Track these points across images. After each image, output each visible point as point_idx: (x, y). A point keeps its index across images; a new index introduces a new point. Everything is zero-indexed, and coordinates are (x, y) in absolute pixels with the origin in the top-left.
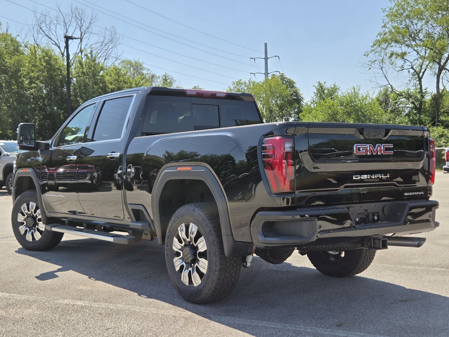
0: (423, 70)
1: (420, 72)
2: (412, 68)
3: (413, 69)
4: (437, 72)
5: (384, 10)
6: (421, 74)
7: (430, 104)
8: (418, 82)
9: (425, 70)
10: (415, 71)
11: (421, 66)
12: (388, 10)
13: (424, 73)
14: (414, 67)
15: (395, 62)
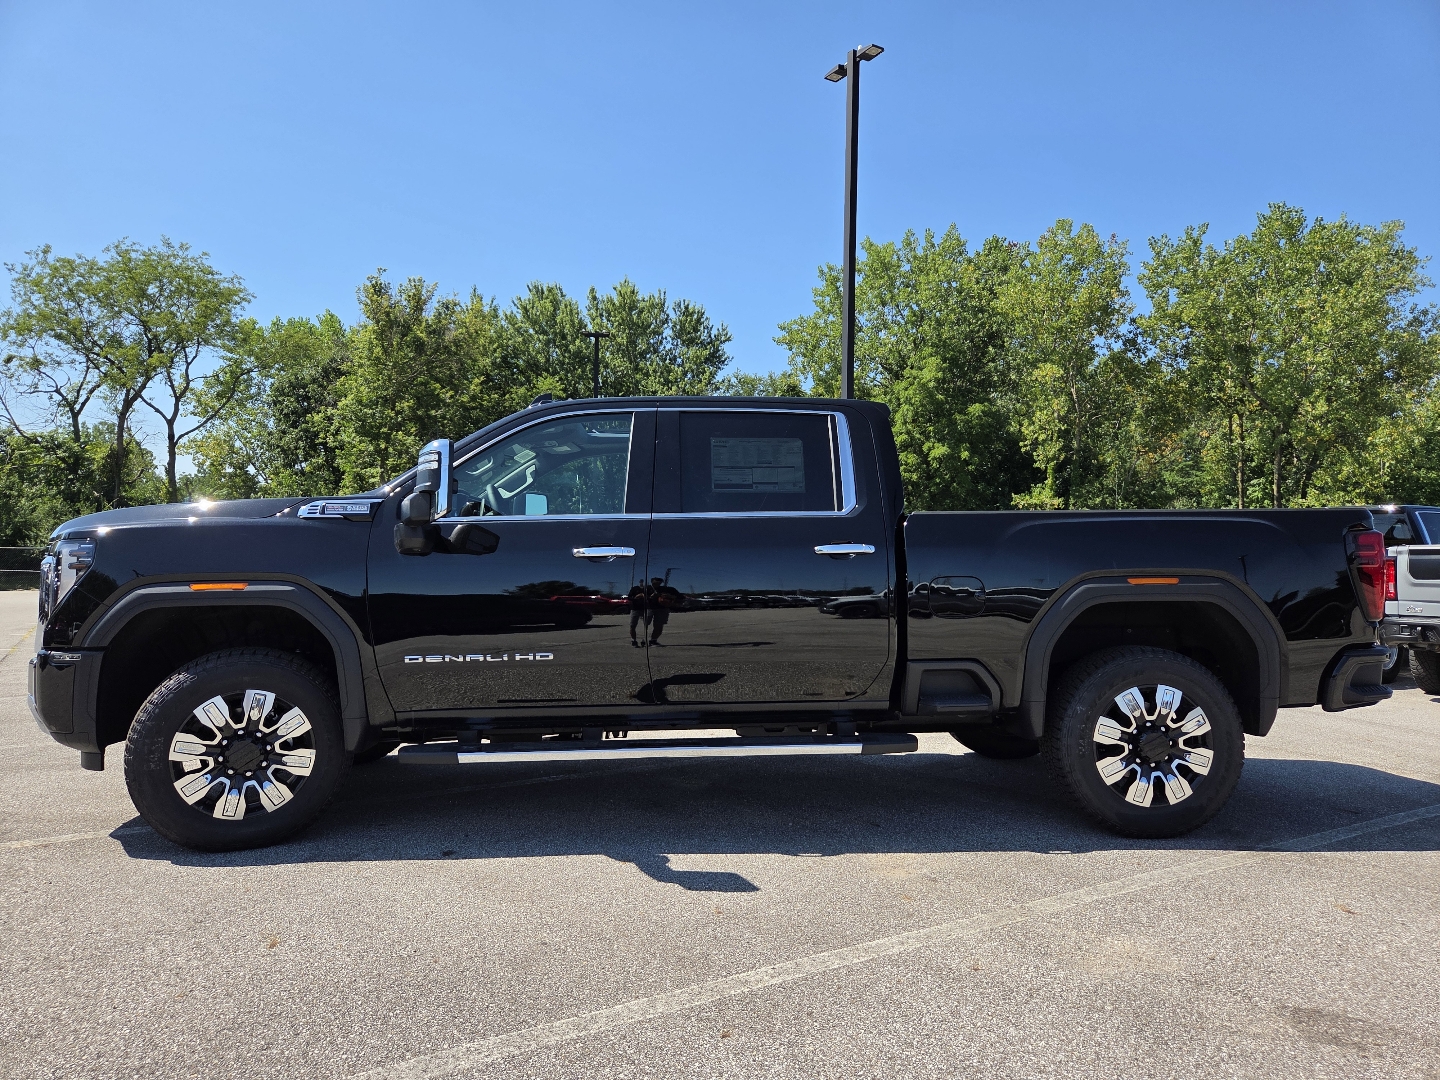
0: (81, 400)
1: (75, 402)
2: (58, 391)
3: (61, 394)
4: (120, 407)
5: (10, 267)
6: (77, 407)
7: (103, 465)
8: (71, 421)
9: (87, 399)
10: (65, 399)
11: (78, 392)
12: (19, 268)
13: (83, 404)
14: (62, 391)
15: (17, 374)
